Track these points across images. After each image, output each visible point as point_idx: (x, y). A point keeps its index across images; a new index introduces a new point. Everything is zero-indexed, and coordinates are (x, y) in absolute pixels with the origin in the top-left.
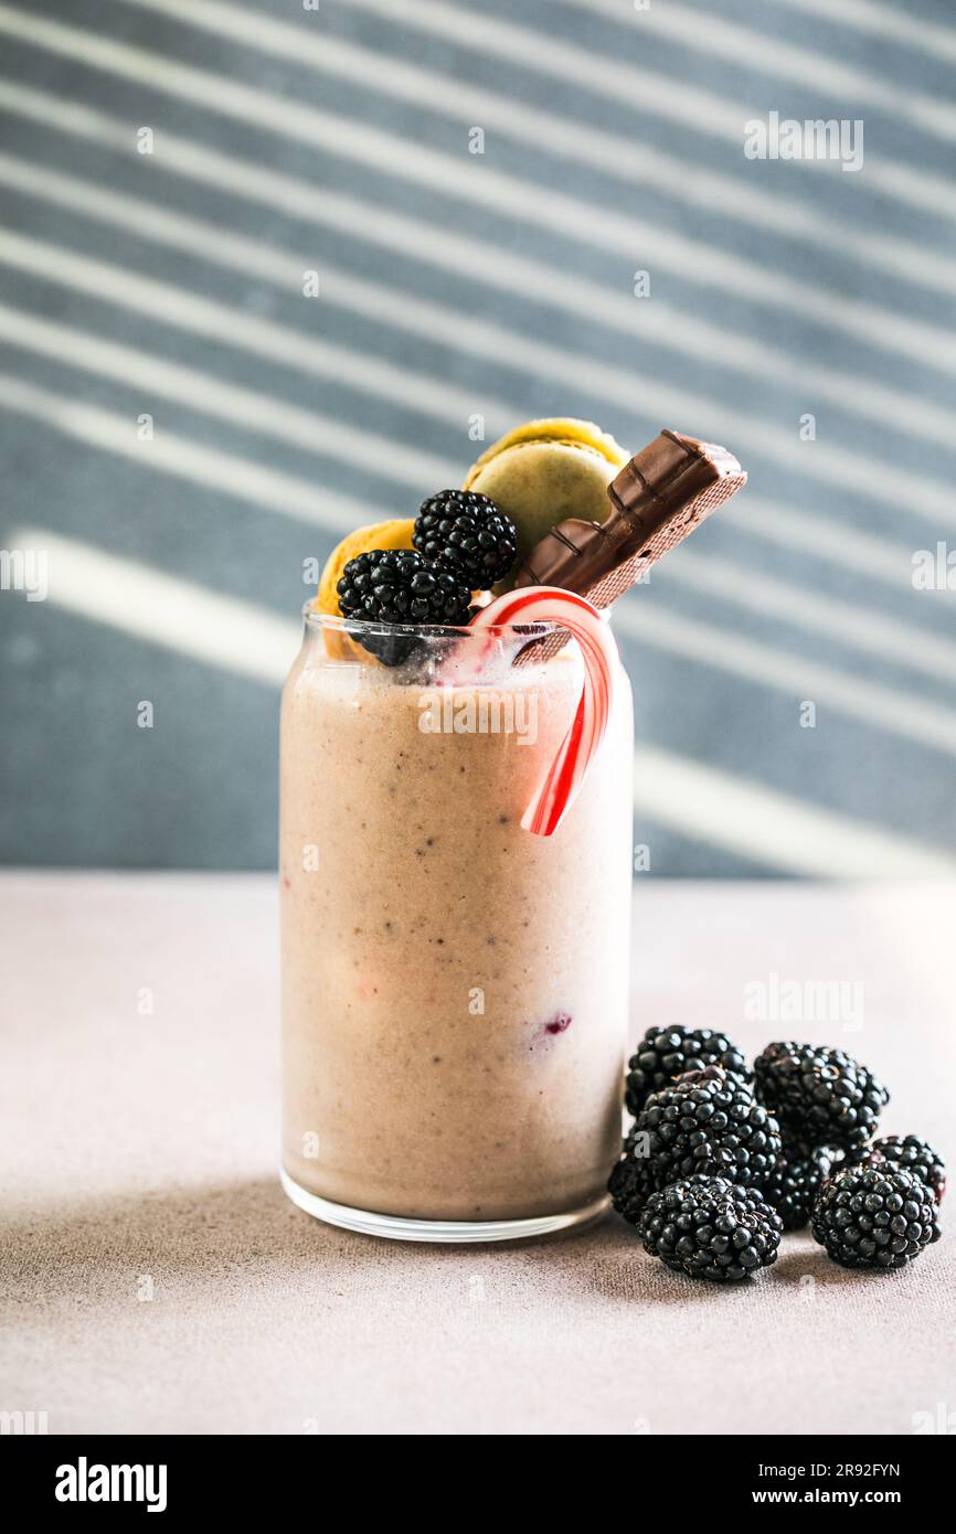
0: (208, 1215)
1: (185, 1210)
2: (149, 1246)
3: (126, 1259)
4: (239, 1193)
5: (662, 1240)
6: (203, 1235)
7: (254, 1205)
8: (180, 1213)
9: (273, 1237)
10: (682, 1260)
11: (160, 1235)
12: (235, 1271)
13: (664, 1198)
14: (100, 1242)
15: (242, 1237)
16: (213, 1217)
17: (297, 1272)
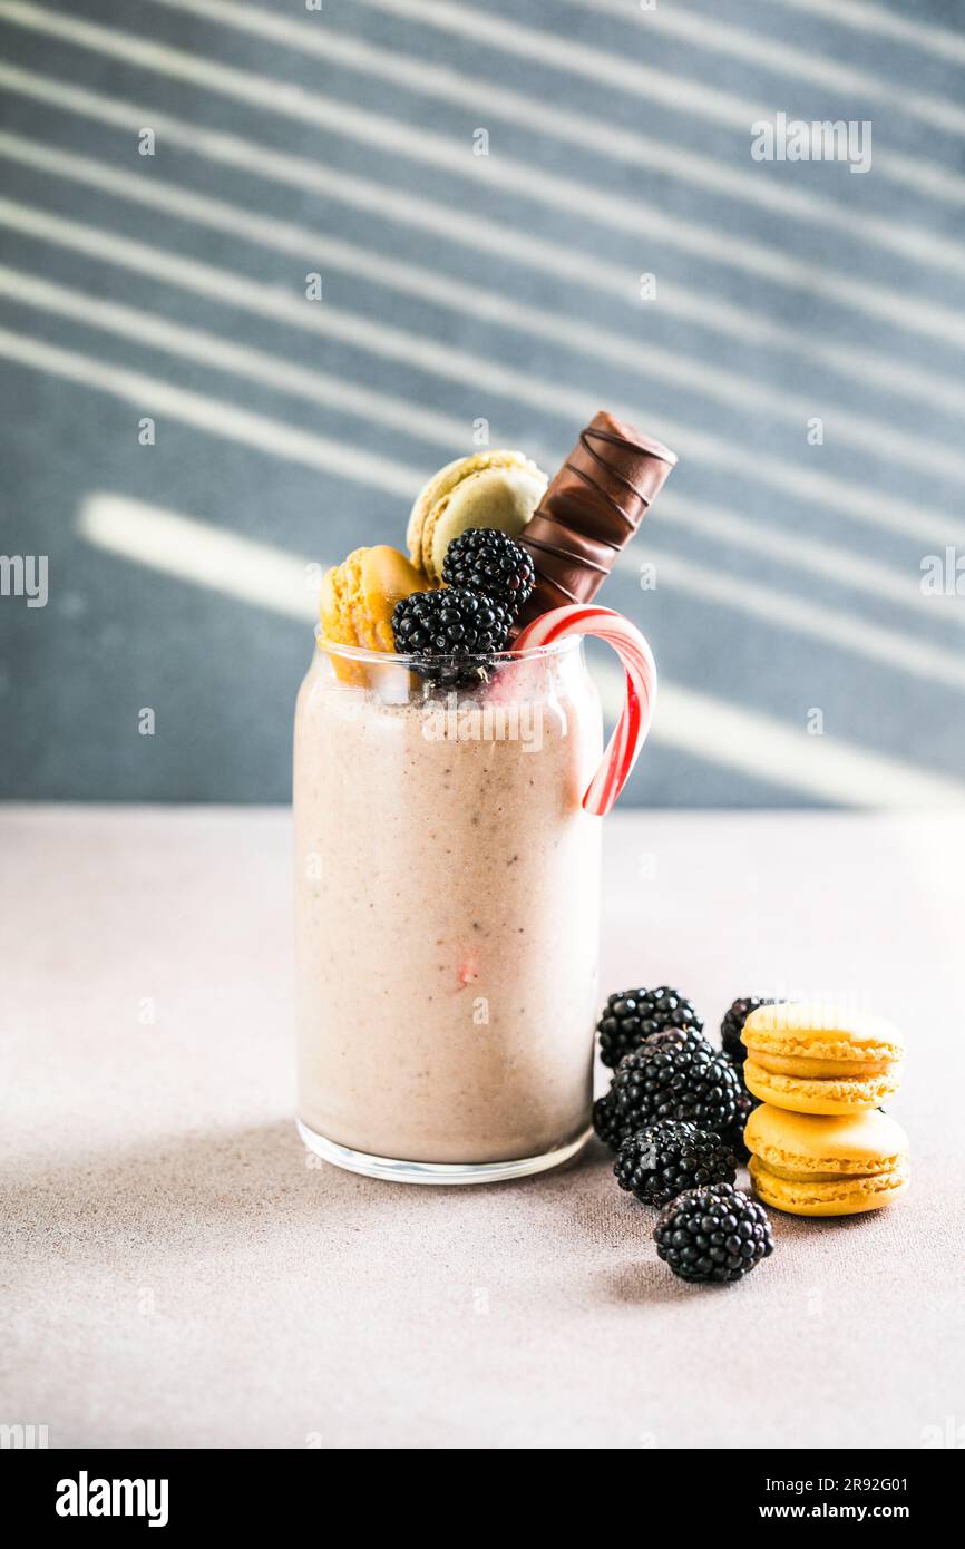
0: (243, 1153)
1: (223, 1147)
2: (192, 1183)
3: (172, 1196)
4: (270, 1131)
5: (634, 1179)
6: (238, 1172)
7: (282, 1142)
8: (219, 1150)
9: (299, 1175)
10: (652, 1196)
11: (201, 1173)
12: (267, 1208)
13: (635, 1142)
14: (149, 1180)
15: (272, 1175)
16: (247, 1155)
17: (319, 1208)
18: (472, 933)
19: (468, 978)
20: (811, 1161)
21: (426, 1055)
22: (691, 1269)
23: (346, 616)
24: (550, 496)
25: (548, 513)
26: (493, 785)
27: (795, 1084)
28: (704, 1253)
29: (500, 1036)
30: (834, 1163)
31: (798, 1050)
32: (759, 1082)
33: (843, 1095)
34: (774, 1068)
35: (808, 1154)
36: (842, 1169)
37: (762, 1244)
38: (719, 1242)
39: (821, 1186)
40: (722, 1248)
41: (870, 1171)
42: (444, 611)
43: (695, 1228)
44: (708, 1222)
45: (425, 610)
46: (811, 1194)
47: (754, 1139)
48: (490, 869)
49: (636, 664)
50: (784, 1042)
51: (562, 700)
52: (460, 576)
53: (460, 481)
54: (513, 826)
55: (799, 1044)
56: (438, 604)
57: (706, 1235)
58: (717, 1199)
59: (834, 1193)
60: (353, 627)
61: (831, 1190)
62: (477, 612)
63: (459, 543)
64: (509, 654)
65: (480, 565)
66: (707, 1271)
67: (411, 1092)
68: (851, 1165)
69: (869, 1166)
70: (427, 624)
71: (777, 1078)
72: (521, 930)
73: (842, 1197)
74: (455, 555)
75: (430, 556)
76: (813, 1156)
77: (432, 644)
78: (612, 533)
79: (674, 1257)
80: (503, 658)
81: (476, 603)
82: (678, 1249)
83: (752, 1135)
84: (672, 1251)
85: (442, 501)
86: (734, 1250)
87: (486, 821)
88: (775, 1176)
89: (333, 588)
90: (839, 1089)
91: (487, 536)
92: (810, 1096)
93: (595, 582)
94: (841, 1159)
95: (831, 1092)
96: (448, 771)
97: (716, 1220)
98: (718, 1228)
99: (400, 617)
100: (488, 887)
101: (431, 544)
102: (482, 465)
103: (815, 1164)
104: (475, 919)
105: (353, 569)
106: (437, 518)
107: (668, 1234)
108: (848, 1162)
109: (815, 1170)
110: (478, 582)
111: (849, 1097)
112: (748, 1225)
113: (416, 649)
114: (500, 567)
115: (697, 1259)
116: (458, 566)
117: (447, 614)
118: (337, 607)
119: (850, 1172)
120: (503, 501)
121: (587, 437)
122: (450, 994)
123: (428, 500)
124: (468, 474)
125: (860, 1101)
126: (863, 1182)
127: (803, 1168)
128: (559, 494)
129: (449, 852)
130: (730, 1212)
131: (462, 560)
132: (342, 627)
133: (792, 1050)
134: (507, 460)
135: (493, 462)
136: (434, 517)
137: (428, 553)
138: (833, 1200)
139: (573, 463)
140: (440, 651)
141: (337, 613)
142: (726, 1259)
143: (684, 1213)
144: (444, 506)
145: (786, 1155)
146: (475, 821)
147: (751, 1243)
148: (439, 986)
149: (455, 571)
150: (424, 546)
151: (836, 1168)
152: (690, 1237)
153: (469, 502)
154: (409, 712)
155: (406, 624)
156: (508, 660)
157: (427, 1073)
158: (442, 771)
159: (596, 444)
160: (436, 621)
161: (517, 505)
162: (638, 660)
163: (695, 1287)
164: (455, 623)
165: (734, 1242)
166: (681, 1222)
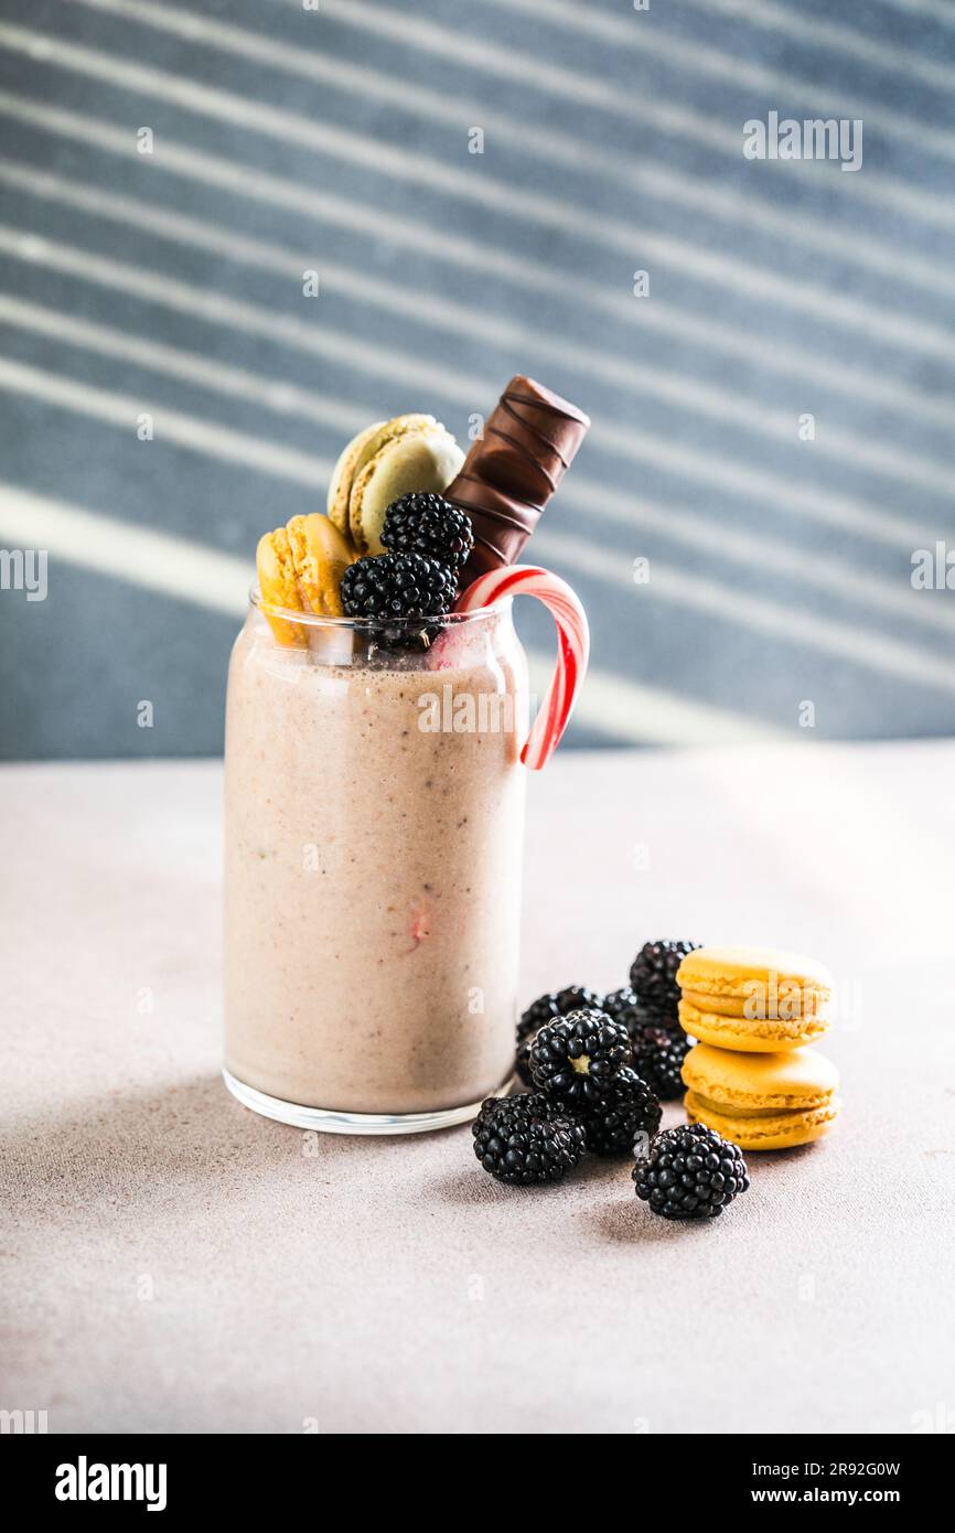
7: (211, 1098)
18: (422, 895)
19: (420, 934)
20: (759, 1097)
21: (377, 1016)
22: (676, 1207)
23: (292, 582)
24: (475, 458)
25: (474, 475)
26: (447, 747)
27: (724, 1022)
28: (690, 1191)
29: (448, 993)
30: (779, 1099)
31: (725, 990)
32: (691, 1020)
33: (770, 1032)
34: (705, 1008)
35: (754, 1090)
36: (788, 1104)
37: (741, 1180)
38: (705, 1180)
39: (766, 1121)
40: (708, 1185)
41: (811, 1105)
42: (399, 575)
43: (681, 1168)
44: (692, 1161)
45: (380, 575)
46: (758, 1129)
47: (695, 1079)
48: (442, 832)
49: (572, 621)
50: (714, 981)
51: (500, 660)
52: (403, 539)
53: (382, 446)
54: (462, 789)
55: (728, 983)
56: (391, 568)
57: (691, 1174)
58: (696, 1138)
59: (780, 1128)
60: (298, 593)
61: (776, 1125)
62: (429, 575)
63: (400, 507)
64: (458, 615)
65: (424, 529)
66: (691, 1209)
67: (363, 1051)
68: (795, 1100)
69: (811, 1100)
70: (381, 588)
71: (708, 1016)
72: (468, 890)
73: (787, 1130)
74: (397, 519)
75: (358, 522)
76: (761, 1093)
77: (388, 608)
78: (535, 493)
79: (659, 1196)
80: (453, 620)
81: (427, 566)
82: (664, 1189)
83: (693, 1075)
84: (656, 1190)
85: (367, 468)
86: (719, 1187)
87: (440, 783)
88: (717, 1113)
89: (274, 555)
90: (765, 1028)
91: (427, 500)
92: (738, 1034)
93: (521, 542)
94: (787, 1094)
95: (758, 1030)
96: (405, 733)
97: (700, 1159)
98: (703, 1167)
99: (352, 581)
100: (438, 850)
101: (359, 509)
102: (400, 430)
103: (762, 1100)
104: (425, 880)
105: (296, 536)
106: (365, 484)
107: (652, 1174)
108: (791, 1097)
109: (763, 1106)
110: (422, 545)
111: (776, 1036)
112: (729, 1161)
113: (369, 613)
114: (444, 531)
115: (683, 1198)
116: (400, 530)
117: (402, 577)
118: (281, 573)
119: (794, 1106)
120: (425, 465)
121: (508, 402)
122: (400, 956)
123: (351, 466)
124: (389, 440)
125: (787, 1039)
126: (805, 1115)
127: (751, 1105)
128: (484, 456)
129: (404, 816)
130: (712, 1150)
131: (405, 524)
132: (288, 593)
133: (721, 989)
134: (421, 424)
135: (409, 427)
136: (362, 483)
137: (356, 518)
138: (778, 1134)
139: (497, 425)
140: (396, 613)
141: (281, 579)
142: (711, 1196)
143: (666, 1153)
144: (371, 473)
145: (733, 1093)
146: (429, 784)
147: (732, 1179)
148: (391, 948)
149: (397, 535)
150: (352, 512)
151: (781, 1103)
152: (676, 1176)
153: (396, 467)
154: (364, 674)
155: (360, 589)
156: (459, 621)
157: (379, 1033)
158: (400, 732)
159: (518, 408)
160: (391, 585)
161: (438, 469)
162: (573, 618)
163: (678, 1225)
164: (411, 587)
165: (719, 1179)
166: (665, 1161)
